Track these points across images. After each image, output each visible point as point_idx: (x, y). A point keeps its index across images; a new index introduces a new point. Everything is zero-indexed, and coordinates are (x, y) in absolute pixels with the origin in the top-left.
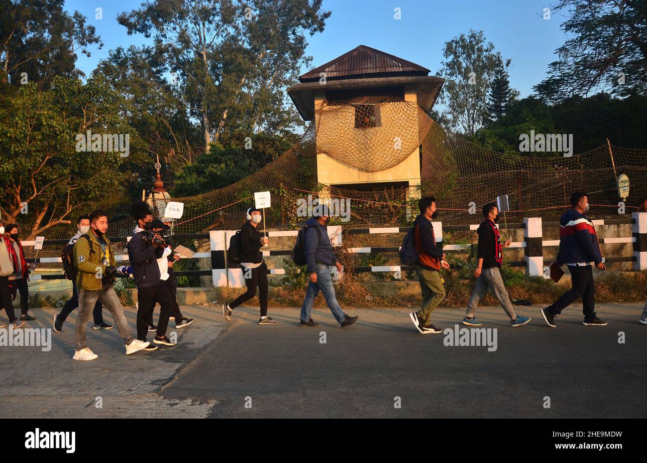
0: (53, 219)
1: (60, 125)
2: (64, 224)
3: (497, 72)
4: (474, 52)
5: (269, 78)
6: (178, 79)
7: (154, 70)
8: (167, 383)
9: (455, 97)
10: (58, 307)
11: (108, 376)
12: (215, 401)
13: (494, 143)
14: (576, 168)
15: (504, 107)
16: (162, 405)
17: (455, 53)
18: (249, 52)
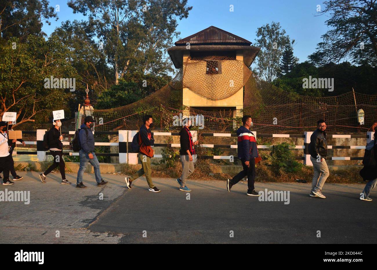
0: (24, 118)
1: (31, 63)
2: (30, 121)
3: (287, 47)
4: (274, 34)
5: (154, 43)
6: (101, 41)
7: (88, 34)
8: (92, 222)
9: (262, 59)
10: (26, 171)
11: (56, 216)
12: (122, 235)
13: (284, 87)
14: (334, 104)
15: (289, 67)
16: (90, 236)
17: (263, 34)
18: (143, 27)
